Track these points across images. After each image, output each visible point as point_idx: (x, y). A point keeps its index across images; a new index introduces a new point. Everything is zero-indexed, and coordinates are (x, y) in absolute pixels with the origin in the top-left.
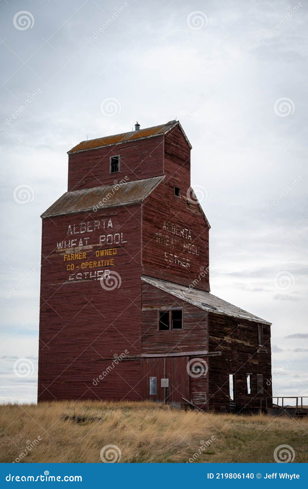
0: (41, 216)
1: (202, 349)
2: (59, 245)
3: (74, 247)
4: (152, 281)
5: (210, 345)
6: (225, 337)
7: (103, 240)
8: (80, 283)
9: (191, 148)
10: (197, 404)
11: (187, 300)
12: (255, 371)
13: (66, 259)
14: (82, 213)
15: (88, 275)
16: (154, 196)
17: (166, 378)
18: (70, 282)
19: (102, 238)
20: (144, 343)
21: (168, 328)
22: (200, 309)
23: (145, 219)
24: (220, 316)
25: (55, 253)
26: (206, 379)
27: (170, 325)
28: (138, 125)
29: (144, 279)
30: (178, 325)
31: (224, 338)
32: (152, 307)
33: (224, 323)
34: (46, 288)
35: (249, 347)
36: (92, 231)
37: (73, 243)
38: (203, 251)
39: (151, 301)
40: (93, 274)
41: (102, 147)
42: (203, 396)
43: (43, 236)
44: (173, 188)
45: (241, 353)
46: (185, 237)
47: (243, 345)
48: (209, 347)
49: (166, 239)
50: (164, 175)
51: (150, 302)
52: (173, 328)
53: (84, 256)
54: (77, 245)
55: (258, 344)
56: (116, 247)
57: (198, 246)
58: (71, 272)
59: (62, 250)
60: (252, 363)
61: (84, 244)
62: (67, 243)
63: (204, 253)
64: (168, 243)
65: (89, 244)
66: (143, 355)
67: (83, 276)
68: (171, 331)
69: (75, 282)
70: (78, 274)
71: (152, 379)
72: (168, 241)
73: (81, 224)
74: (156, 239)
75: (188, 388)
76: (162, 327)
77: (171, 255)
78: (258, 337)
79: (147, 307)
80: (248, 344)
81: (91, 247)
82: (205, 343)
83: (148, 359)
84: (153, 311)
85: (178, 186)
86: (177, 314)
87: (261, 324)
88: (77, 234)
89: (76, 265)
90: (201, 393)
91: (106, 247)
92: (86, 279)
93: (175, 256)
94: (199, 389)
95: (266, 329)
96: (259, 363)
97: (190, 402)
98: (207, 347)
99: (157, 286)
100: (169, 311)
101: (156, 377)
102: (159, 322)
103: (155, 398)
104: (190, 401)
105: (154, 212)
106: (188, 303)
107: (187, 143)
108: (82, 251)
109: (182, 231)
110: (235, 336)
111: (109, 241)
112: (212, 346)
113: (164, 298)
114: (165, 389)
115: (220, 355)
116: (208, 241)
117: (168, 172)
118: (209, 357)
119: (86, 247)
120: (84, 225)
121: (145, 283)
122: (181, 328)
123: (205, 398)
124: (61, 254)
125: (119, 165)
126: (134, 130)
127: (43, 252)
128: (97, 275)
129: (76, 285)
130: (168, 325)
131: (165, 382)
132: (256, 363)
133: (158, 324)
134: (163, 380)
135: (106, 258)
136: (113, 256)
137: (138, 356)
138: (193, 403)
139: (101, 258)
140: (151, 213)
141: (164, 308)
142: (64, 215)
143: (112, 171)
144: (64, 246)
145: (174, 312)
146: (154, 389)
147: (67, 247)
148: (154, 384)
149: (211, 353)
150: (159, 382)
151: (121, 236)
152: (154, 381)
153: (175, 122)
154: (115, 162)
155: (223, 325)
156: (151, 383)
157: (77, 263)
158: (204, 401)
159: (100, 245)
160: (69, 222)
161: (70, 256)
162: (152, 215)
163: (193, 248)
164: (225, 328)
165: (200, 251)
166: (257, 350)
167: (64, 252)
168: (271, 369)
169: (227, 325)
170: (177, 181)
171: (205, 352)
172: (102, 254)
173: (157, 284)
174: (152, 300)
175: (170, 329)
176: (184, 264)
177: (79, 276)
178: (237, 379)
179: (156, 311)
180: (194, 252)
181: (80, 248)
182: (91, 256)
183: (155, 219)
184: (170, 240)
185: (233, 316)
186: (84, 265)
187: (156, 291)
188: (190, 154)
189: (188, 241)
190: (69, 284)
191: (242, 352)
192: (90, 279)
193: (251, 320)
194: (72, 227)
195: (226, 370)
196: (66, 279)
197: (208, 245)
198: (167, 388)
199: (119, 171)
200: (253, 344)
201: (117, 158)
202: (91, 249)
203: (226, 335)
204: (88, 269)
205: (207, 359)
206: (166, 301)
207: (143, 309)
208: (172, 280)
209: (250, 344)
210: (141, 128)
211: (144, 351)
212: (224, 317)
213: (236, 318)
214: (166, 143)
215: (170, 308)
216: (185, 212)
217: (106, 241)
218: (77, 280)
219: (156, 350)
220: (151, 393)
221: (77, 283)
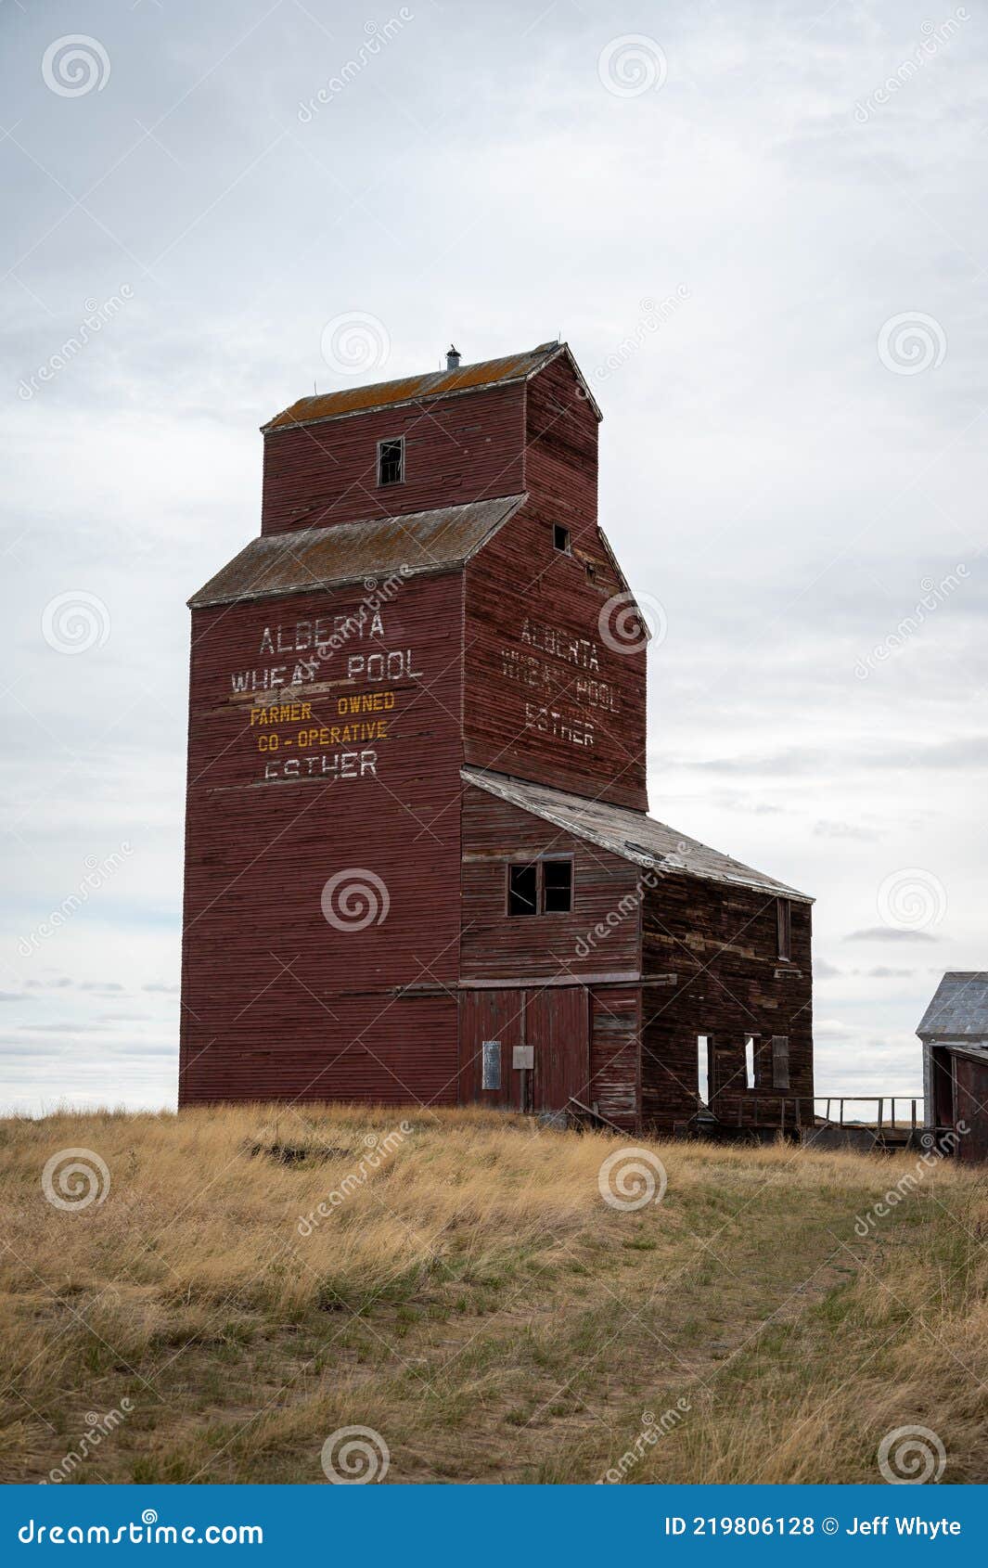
0: (190, 604)
1: (625, 965)
2: (239, 684)
3: (279, 687)
4: (489, 782)
5: (648, 956)
6: (687, 936)
7: (357, 670)
8: (294, 787)
9: (599, 419)
10: (609, 1114)
11: (585, 834)
12: (768, 1026)
13: (257, 721)
14: (299, 594)
15: (317, 765)
16: (496, 550)
17: (527, 1044)
18: (266, 785)
19: (356, 664)
20: (466, 950)
21: (532, 911)
22: (622, 859)
23: (474, 613)
24: (674, 879)
25: (225, 703)
26: (635, 1047)
27: (539, 901)
28: (453, 355)
29: (468, 776)
30: (559, 901)
31: (683, 938)
32: (489, 853)
33: (684, 897)
34: (202, 799)
35: (751, 962)
37: (278, 675)
38: (629, 700)
39: (488, 836)
40: (330, 763)
41: (355, 414)
42: (627, 1094)
43: (193, 658)
44: (550, 527)
45: (730, 978)
46: (581, 662)
47: (736, 956)
48: (645, 960)
49: (529, 668)
50: (524, 492)
51: (486, 839)
52: (547, 910)
53: (306, 713)
54: (288, 681)
55: (777, 954)
56: (394, 687)
57: (616, 686)
58: (271, 756)
59: (245, 697)
60: (760, 1006)
61: (306, 681)
62: (260, 678)
63: (633, 707)
64: (534, 678)
65: (319, 679)
66: (465, 983)
67: (303, 768)
68: (541, 917)
69: (279, 782)
70: (290, 762)
71: (488, 1047)
72: (534, 672)
73: (299, 625)
74: (502, 668)
75: (587, 1072)
76: (517, 908)
77: (544, 711)
78: (775, 938)
79: (476, 852)
80: (751, 955)
81: (323, 687)
82: (634, 951)
83: (477, 993)
84: (491, 863)
85: (566, 523)
86: (559, 873)
87: (784, 901)
88: (287, 653)
89: (283, 738)
90: (620, 1087)
91: (364, 687)
92: (312, 775)
93: (555, 715)
94: (615, 1074)
95: (798, 914)
96: (779, 1004)
97: (590, 1111)
98: (639, 962)
99: (504, 795)
100: (535, 864)
101: (499, 1043)
102: (510, 893)
103: (496, 1099)
104: (591, 1106)
105: (499, 593)
106: (588, 843)
107: (590, 405)
108: (303, 697)
109: (574, 647)
110: (714, 933)
111: (375, 673)
112: (653, 959)
113: (522, 828)
114: (522, 1074)
115: (674, 982)
116: (643, 675)
117: (535, 485)
118: (646, 988)
119: (311, 689)
120: (304, 629)
121: (474, 788)
122: (568, 909)
123: (633, 1101)
124: (242, 708)
125: (402, 463)
126: (444, 367)
127: (194, 702)
128: (340, 764)
129: (283, 792)
130: (535, 903)
131: (525, 1054)
132: (771, 1004)
133: (506, 900)
134: (518, 1049)
135: (366, 717)
136: (385, 713)
137: (452, 984)
138: (600, 1112)
139: (352, 718)
140: (488, 596)
141: (522, 856)
142: (252, 600)
143: (384, 479)
144: (250, 685)
145: (548, 866)
146: (493, 1075)
147: (260, 688)
148: (493, 1059)
149: (648, 977)
150: (507, 1056)
151: (406, 658)
152: (493, 1052)
153: (555, 346)
154: (392, 456)
155: (683, 902)
156: (486, 1059)
157: (288, 730)
158: (628, 1107)
159: (351, 682)
160: (265, 620)
161: (268, 712)
162: (490, 601)
163: (603, 692)
164: (688, 912)
165: (622, 700)
166: (773, 974)
167: (252, 701)
168: (810, 1021)
169: (692, 903)
170: (560, 508)
171: (634, 976)
172: (355, 708)
173: (505, 790)
174: (490, 834)
175: (539, 912)
176: (578, 737)
177: (292, 767)
178: (717, 1047)
179: (501, 862)
180: (605, 704)
181: (294, 692)
182: (325, 712)
183: (499, 612)
184: (540, 671)
185: (710, 879)
186: (306, 738)
187: (499, 810)
188: (596, 435)
189: (588, 674)
190: (265, 790)
191: (732, 975)
192: (322, 775)
193: (760, 890)
194: (273, 634)
195: (689, 1024)
196: (258, 775)
197: (644, 686)
198: (528, 1071)
199: (403, 480)
200: (763, 954)
201: (398, 444)
202: (324, 695)
203: (689, 930)
204: (318, 750)
205: (639, 993)
206: (529, 837)
207: (466, 859)
208: (546, 779)
209: (756, 954)
210: (463, 362)
211: (466, 972)
212: (684, 881)
213: (717, 884)
214: (530, 404)
215: (539, 856)
216: (581, 594)
217: (365, 671)
218: (286, 778)
219: (502, 968)
220: (485, 1084)
221: (287, 786)
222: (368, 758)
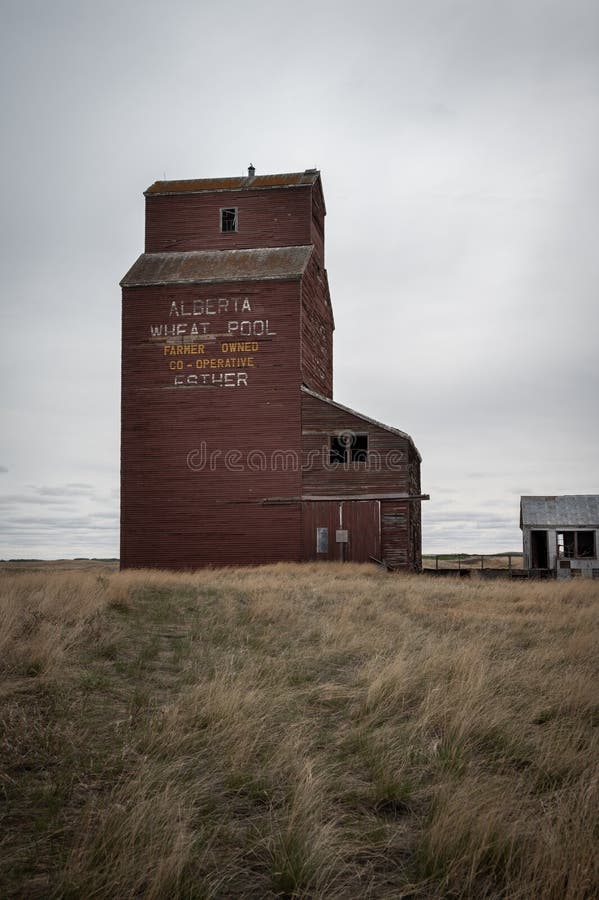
0: (121, 284)
1: (402, 490)
2: (156, 332)
3: (183, 334)
7: (234, 329)
8: (194, 390)
9: (324, 214)
10: (393, 565)
11: (376, 423)
13: (168, 353)
14: (196, 285)
15: (209, 379)
16: (307, 273)
17: (344, 529)
18: (176, 388)
19: (233, 326)
20: (306, 481)
22: (397, 435)
23: (302, 303)
25: (147, 341)
26: (406, 531)
28: (251, 169)
29: (305, 389)
32: (318, 430)
34: (131, 394)
36: (213, 313)
37: (181, 328)
39: (318, 421)
40: (217, 378)
41: (205, 191)
42: (403, 555)
43: (124, 316)
44: (316, 265)
49: (313, 336)
50: (312, 245)
51: (317, 423)
53: (201, 349)
54: (188, 333)
56: (257, 339)
58: (178, 373)
59: (160, 339)
61: (201, 331)
62: (170, 328)
64: (314, 342)
65: (209, 332)
66: (305, 498)
67: (200, 380)
69: (184, 387)
70: (191, 376)
71: (321, 531)
72: (314, 339)
73: (195, 301)
74: (308, 335)
75: (379, 544)
79: (311, 429)
81: (212, 337)
83: (313, 503)
84: (320, 435)
85: (319, 264)
88: (186, 317)
89: (186, 363)
90: (398, 551)
91: (238, 338)
92: (206, 384)
93: (318, 362)
94: (395, 545)
97: (381, 563)
98: (407, 488)
101: (326, 529)
103: (325, 558)
104: (381, 560)
106: (377, 426)
107: (323, 205)
108: (198, 342)
111: (246, 331)
113: (338, 418)
114: (341, 545)
117: (315, 242)
118: (410, 501)
119: (205, 337)
120: (199, 304)
121: (307, 395)
123: (405, 558)
124: (158, 345)
125: (236, 222)
126: (246, 174)
127: (125, 340)
128: (223, 379)
129: (187, 392)
131: (343, 534)
134: (339, 532)
135: (239, 354)
136: (252, 353)
137: (298, 498)
138: (387, 564)
139: (230, 355)
140: (306, 295)
142: (163, 286)
143: (224, 229)
144: (163, 333)
146: (323, 544)
147: (170, 335)
148: (324, 537)
149: (410, 496)
150: (332, 536)
151: (265, 324)
152: (324, 534)
153: (315, 171)
154: (228, 217)
156: (319, 537)
157: (189, 359)
158: (402, 561)
159: (230, 335)
160: (173, 297)
161: (176, 348)
162: (306, 299)
163: (326, 353)
167: (165, 341)
170: (318, 256)
171: (405, 495)
172: (233, 349)
177: (193, 379)
179: (325, 435)
180: (326, 360)
181: (194, 338)
182: (213, 351)
183: (308, 305)
186: (201, 364)
187: (324, 407)
188: (323, 221)
190: (175, 391)
192: (212, 384)
194: (178, 305)
196: (170, 383)
198: (344, 543)
199: (236, 230)
201: (233, 211)
202: (213, 341)
204: (209, 370)
205: (408, 504)
206: (341, 422)
207: (304, 433)
210: (257, 174)
211: (306, 492)
214: (313, 199)
217: (239, 330)
218: (189, 385)
219: (327, 490)
220: (318, 550)
221: (189, 390)
222: (241, 377)
